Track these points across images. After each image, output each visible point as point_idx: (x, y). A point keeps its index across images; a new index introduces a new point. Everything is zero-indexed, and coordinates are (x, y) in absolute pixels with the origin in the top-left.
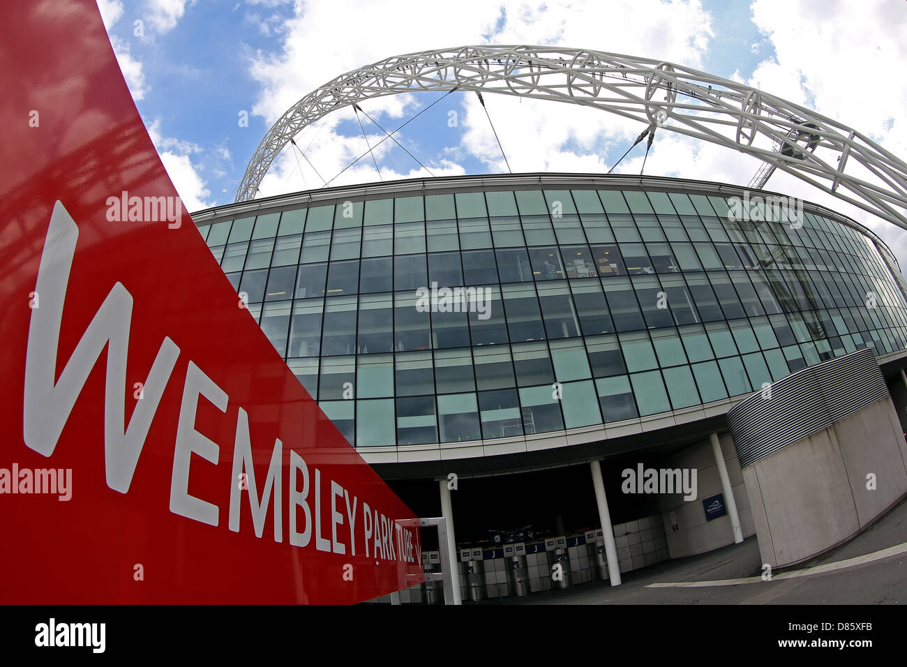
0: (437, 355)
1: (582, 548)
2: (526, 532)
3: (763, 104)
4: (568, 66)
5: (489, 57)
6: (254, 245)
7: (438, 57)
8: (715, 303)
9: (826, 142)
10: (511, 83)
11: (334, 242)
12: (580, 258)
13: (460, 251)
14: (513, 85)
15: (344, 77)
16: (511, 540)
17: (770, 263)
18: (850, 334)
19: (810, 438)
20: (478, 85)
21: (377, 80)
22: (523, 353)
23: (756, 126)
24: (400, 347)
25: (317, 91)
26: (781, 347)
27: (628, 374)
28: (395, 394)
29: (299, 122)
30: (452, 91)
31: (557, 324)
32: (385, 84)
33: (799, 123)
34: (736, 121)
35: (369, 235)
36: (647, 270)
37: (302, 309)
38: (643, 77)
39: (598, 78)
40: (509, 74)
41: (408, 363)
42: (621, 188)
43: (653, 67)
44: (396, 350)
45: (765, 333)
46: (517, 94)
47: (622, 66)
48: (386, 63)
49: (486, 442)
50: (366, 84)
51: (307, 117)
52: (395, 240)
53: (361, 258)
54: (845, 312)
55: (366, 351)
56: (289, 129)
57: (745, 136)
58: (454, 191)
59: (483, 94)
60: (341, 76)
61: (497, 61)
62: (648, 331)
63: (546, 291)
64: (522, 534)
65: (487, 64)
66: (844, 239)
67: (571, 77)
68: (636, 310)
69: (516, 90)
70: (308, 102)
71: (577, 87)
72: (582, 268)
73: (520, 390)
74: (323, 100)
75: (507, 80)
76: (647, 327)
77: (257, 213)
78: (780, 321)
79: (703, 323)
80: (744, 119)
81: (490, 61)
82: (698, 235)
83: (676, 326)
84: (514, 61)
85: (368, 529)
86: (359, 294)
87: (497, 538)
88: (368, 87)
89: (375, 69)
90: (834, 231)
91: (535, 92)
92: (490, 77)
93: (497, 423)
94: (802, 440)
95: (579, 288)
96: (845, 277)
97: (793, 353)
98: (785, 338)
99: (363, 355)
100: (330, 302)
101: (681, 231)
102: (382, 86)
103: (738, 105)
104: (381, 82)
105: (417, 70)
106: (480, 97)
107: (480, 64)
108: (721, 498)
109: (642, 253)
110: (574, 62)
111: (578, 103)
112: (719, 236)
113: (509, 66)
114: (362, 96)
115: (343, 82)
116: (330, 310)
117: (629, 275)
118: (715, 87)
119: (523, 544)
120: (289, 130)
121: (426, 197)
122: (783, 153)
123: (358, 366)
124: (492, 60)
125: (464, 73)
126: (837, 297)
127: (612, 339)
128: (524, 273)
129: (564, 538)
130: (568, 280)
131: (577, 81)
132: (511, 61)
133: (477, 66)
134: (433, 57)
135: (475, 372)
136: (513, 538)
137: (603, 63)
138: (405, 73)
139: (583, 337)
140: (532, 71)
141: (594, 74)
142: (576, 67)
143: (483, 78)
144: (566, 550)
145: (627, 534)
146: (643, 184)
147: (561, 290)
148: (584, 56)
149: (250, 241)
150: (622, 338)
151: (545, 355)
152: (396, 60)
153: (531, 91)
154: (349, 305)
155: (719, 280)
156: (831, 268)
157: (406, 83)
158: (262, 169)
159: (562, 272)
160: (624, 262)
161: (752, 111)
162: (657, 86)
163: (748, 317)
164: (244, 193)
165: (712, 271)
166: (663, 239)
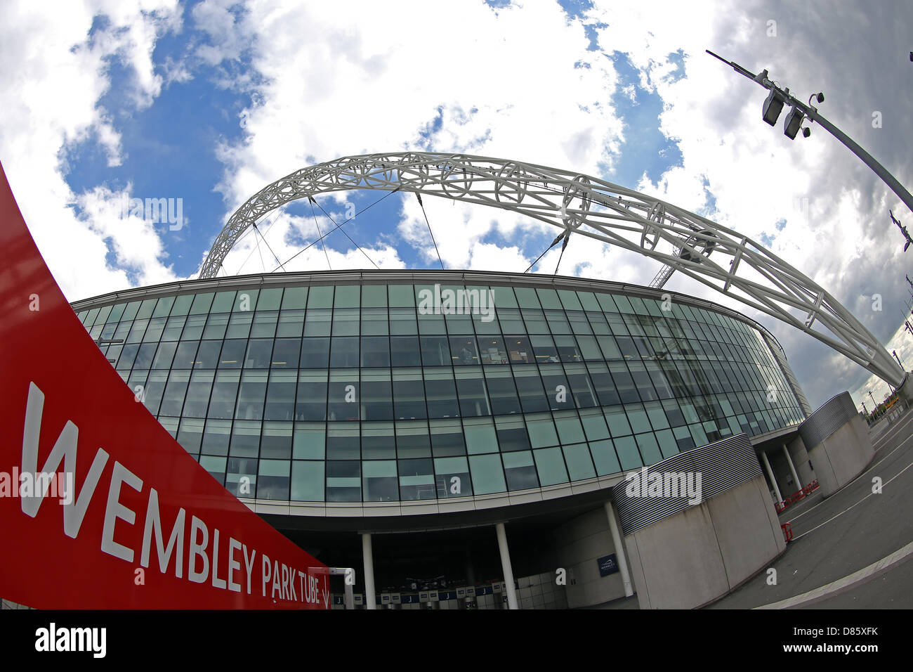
0: (365, 426)
1: (490, 597)
2: (439, 581)
3: (666, 213)
4: (497, 174)
5: (429, 163)
6: (212, 318)
7: (385, 160)
8: (613, 389)
9: (721, 247)
10: (446, 186)
11: (281, 321)
12: (495, 346)
13: (389, 336)
14: (447, 188)
15: (303, 172)
16: (427, 588)
17: (666, 353)
18: (736, 415)
19: (684, 512)
20: (418, 187)
21: (331, 177)
22: (439, 428)
23: (659, 232)
24: (332, 417)
25: (278, 182)
26: (671, 428)
27: (532, 449)
28: (326, 458)
29: (261, 208)
30: (395, 191)
31: (472, 403)
32: (337, 181)
33: (697, 231)
34: (641, 227)
35: (311, 317)
36: (554, 359)
37: (250, 378)
38: (562, 187)
39: (522, 186)
40: (446, 178)
41: (338, 431)
42: (535, 286)
43: (571, 178)
44: (329, 420)
45: (658, 416)
46: (451, 197)
47: (544, 177)
48: (340, 162)
49: (403, 503)
50: (321, 180)
51: (268, 205)
52: (334, 323)
53: (302, 337)
54: (732, 397)
55: (302, 418)
56: (252, 213)
57: (649, 241)
58: (388, 282)
59: (422, 195)
60: (300, 171)
61: (435, 166)
62: (551, 412)
63: (462, 374)
64: (435, 583)
65: (427, 169)
66: (735, 333)
67: (499, 184)
68: (542, 393)
69: (451, 194)
70: (270, 191)
71: (503, 194)
72: (495, 356)
73: (435, 460)
74: (283, 191)
75: (443, 184)
76: (550, 408)
77: (216, 290)
78: (671, 405)
79: (601, 407)
80: (648, 226)
81: (430, 166)
82: (600, 329)
83: (577, 409)
84: (450, 168)
85: (267, 575)
86: (299, 368)
87: (414, 586)
88: (323, 182)
89: (330, 167)
90: (725, 325)
91: (467, 196)
92: (429, 181)
93: (414, 487)
94: (677, 514)
95: (491, 374)
96: (733, 365)
97: (682, 433)
98: (675, 420)
99: (300, 421)
100: (274, 374)
101: (586, 326)
102: (335, 182)
103: (644, 214)
104: (334, 178)
105: (366, 170)
106: (419, 198)
107: (421, 168)
108: (614, 557)
109: (550, 344)
110: (502, 171)
111: (503, 208)
112: (619, 330)
113: (445, 172)
114: (316, 190)
115: (301, 176)
116: (273, 380)
117: (537, 364)
118: (625, 198)
119: (437, 592)
120: (252, 215)
121: (363, 286)
122: (682, 257)
123: (295, 431)
124: (432, 166)
125: (407, 176)
126: (725, 382)
127: (519, 419)
128: (444, 357)
129: (473, 588)
130: (482, 365)
131: (504, 188)
132: (447, 167)
133: (418, 171)
134: (380, 160)
135: (396, 442)
136: (428, 586)
137: (528, 173)
138: (355, 172)
139: (493, 416)
140: (465, 177)
141: (519, 183)
142: (504, 175)
143: (422, 181)
144: (475, 598)
145: (530, 586)
146: (555, 283)
147: (476, 374)
148: (512, 166)
149: (209, 314)
150: (527, 418)
151: (459, 430)
152: (348, 160)
153: (463, 195)
154: (290, 377)
155: (618, 369)
156: (721, 358)
157: (356, 181)
158: (226, 247)
159: (478, 357)
160: (533, 351)
161: (656, 219)
162: (574, 195)
163: (642, 402)
164: (209, 267)
165: (612, 361)
166: (569, 332)
